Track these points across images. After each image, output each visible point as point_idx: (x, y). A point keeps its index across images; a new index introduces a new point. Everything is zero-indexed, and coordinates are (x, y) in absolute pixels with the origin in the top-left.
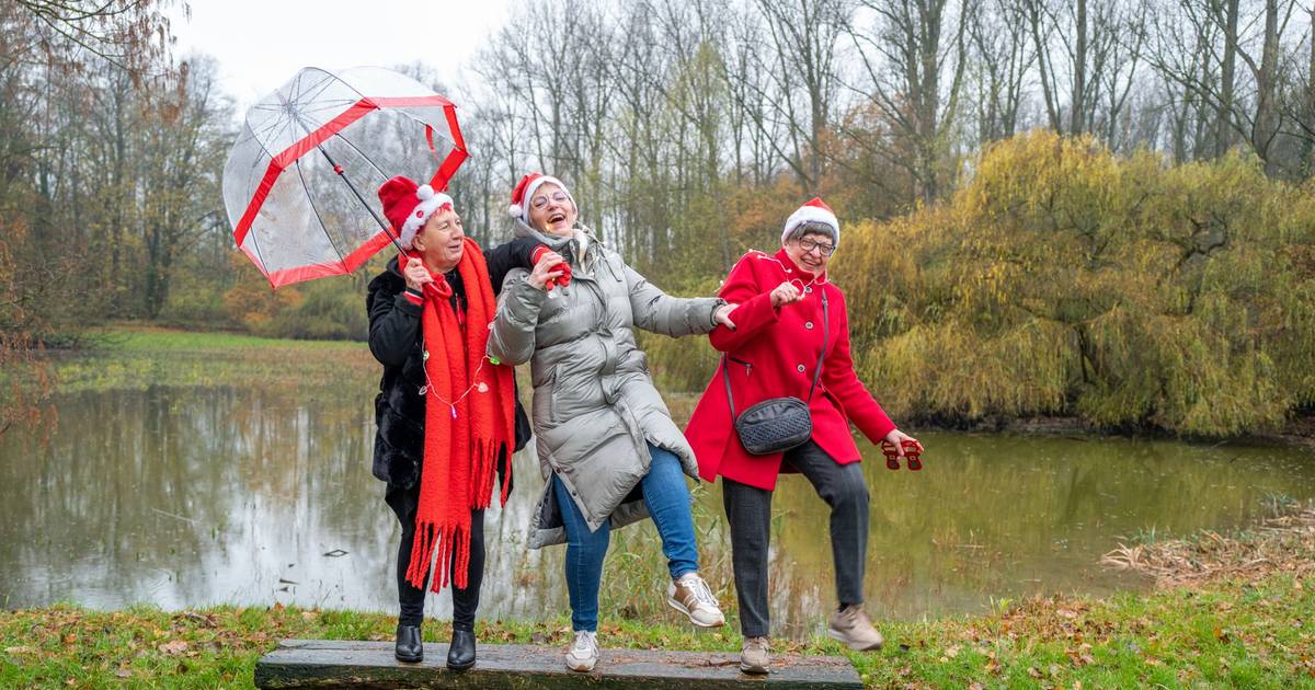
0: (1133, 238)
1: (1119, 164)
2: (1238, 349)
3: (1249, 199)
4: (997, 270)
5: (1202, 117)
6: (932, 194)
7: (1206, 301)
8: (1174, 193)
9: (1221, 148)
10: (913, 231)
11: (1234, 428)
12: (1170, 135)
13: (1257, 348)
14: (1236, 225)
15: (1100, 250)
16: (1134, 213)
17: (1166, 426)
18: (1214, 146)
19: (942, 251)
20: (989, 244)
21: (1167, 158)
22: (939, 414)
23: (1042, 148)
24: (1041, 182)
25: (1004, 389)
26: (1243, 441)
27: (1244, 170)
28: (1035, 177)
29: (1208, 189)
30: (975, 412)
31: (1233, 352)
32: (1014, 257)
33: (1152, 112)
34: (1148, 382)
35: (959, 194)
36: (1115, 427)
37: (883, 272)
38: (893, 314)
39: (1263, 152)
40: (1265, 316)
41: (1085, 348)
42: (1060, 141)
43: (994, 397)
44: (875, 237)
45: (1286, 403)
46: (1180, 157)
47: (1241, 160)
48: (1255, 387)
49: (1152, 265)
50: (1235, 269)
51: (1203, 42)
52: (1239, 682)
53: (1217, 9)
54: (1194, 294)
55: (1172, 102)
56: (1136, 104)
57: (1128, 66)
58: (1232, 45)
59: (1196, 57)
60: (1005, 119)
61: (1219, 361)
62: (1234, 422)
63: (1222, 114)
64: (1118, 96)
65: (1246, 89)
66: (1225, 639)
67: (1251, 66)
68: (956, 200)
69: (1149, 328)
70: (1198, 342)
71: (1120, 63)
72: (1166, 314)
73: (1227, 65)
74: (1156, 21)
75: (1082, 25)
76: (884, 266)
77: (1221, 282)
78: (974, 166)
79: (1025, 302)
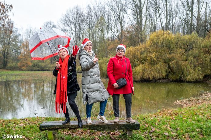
0: (177, 48)
1: (174, 35)
2: (195, 66)
3: (196, 41)
4: (154, 54)
5: (187, 27)
6: (142, 42)
7: (189, 59)
8: (184, 40)
9: (191, 32)
10: (139, 48)
11: (195, 80)
12: (182, 30)
13: (198, 66)
14: (194, 45)
15: (171, 50)
16: (177, 44)
17: (183, 80)
19: (144, 52)
20: (152, 50)
21: (182, 34)
22: (145, 79)
23: (161, 33)
24: (161, 39)
25: (156, 75)
26: (196, 82)
27: (195, 36)
28: (160, 38)
29: (189, 39)
30: (151, 79)
31: (194, 67)
32: (157, 52)
33: (179, 26)
34: (180, 73)
36: (175, 81)
37: (134, 55)
38: (136, 63)
39: (198, 32)
40: (199, 61)
41: (169, 67)
42: (164, 32)
43: (154, 76)
44: (133, 50)
45: (203, 75)
46: (184, 34)
47: (194, 34)
48: (198, 73)
49: (180, 53)
50: (194, 53)
51: (187, 14)
52: (198, 121)
53: (189, 8)
54: (187, 57)
55: (182, 24)
56: (176, 25)
57: (175, 18)
58: (192, 14)
59: (186, 16)
60: (154, 28)
61: (192, 69)
62: (195, 79)
63: (191, 26)
64: (173, 23)
65: (195, 22)
66: (196, 114)
67: (196, 18)
68: (146, 42)
69: (180, 63)
70: (188, 65)
71: (173, 18)
72: (183, 61)
73: (191, 18)
74: (179, 10)
75: (167, 11)
76: (135, 54)
77: (192, 55)
78: (149, 37)
79: (159, 60)
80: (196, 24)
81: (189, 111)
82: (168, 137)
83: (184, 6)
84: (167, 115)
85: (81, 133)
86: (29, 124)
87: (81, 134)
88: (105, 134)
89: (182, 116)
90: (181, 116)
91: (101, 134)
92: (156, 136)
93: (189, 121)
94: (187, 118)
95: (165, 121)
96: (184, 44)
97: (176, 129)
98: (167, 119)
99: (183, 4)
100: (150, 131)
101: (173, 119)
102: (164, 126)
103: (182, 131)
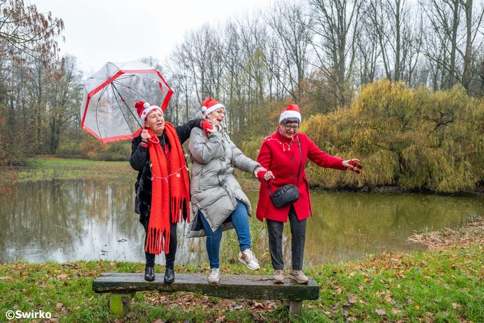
0: (418, 119)
1: (413, 92)
2: (458, 160)
3: (461, 104)
4: (368, 132)
5: (443, 74)
6: (343, 104)
7: (446, 143)
8: (434, 102)
9: (451, 85)
10: (336, 118)
11: (457, 190)
12: (432, 81)
13: (465, 160)
14: (457, 114)
15: (406, 124)
16: (418, 110)
17: (431, 189)
18: (448, 85)
19: (347, 125)
20: (364, 122)
21: (431, 89)
22: (347, 186)
23: (384, 86)
24: (384, 98)
25: (371, 176)
26: (460, 194)
27: (459, 93)
28: (381, 97)
29: (446, 101)
30: (360, 185)
31: (456, 161)
32: (374, 127)
33: (425, 72)
34: (424, 173)
35: (353, 103)
36: (413, 190)
37: (325, 133)
38: (329, 149)
39: (466, 86)
40: (468, 147)
41: (401, 160)
42: (391, 83)
43: (367, 179)
44: (322, 120)
45: (476, 180)
46: (435, 88)
47: (458, 89)
48: (464, 174)
49: (425, 129)
50: (456, 130)
51: (444, 46)
52: (459, 284)
53: (448, 33)
54: (441, 140)
55: (432, 68)
56: (419, 69)
57: (416, 55)
58: (454, 47)
59: (441, 52)
60: (370, 75)
61: (451, 165)
62: (457, 187)
63: (451, 72)
64: (412, 66)
65: (460, 63)
66: (454, 268)
67: (462, 54)
68: (352, 105)
69: (425, 153)
70: (443, 158)
71: (412, 54)
72: (431, 147)
73: (453, 54)
74: (426, 38)
75: (398, 40)
76: (325, 131)
77: (451, 135)
78: (359, 93)
79: (378, 144)
80: (462, 68)
81: (440, 258)
82: (385, 319)
83: (436, 29)
84: (387, 266)
85: (190, 301)
86: (79, 275)
87: (188, 303)
88: (241, 307)
89: (421, 271)
90: (419, 272)
91: (233, 306)
92: (356, 317)
93: (437, 282)
94: (433, 277)
95: (381, 281)
96: (434, 110)
97: (406, 300)
98: (387, 278)
99: (434, 24)
100: (345, 304)
101: (401, 277)
102: (378, 293)
103: (418, 307)
